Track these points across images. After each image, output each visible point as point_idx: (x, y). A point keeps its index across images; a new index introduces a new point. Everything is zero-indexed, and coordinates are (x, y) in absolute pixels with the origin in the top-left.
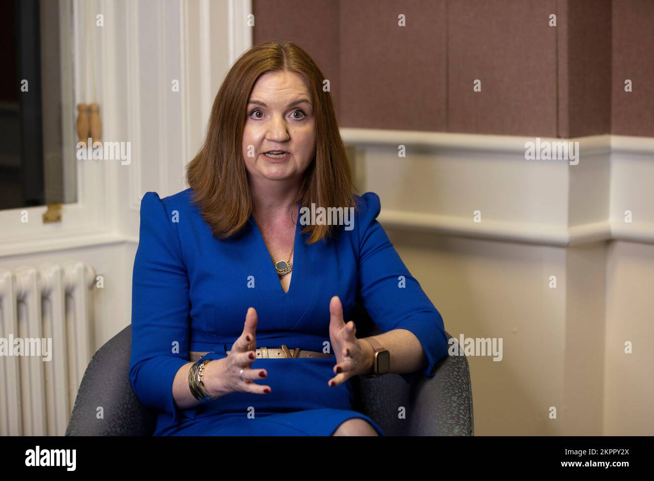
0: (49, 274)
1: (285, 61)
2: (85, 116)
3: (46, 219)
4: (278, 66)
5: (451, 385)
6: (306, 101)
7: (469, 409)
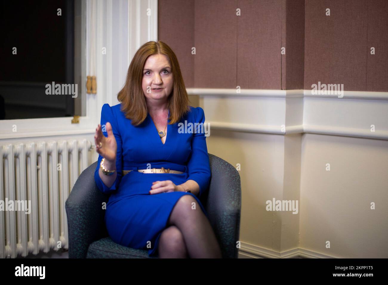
0: (72, 143)
1: (158, 50)
2: (90, 81)
3: (73, 122)
4: (155, 52)
5: (232, 185)
6: (168, 67)
7: (239, 195)
